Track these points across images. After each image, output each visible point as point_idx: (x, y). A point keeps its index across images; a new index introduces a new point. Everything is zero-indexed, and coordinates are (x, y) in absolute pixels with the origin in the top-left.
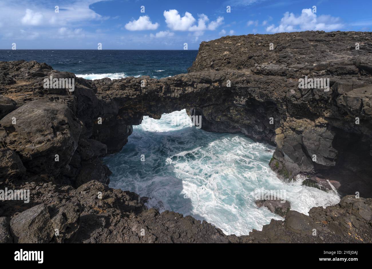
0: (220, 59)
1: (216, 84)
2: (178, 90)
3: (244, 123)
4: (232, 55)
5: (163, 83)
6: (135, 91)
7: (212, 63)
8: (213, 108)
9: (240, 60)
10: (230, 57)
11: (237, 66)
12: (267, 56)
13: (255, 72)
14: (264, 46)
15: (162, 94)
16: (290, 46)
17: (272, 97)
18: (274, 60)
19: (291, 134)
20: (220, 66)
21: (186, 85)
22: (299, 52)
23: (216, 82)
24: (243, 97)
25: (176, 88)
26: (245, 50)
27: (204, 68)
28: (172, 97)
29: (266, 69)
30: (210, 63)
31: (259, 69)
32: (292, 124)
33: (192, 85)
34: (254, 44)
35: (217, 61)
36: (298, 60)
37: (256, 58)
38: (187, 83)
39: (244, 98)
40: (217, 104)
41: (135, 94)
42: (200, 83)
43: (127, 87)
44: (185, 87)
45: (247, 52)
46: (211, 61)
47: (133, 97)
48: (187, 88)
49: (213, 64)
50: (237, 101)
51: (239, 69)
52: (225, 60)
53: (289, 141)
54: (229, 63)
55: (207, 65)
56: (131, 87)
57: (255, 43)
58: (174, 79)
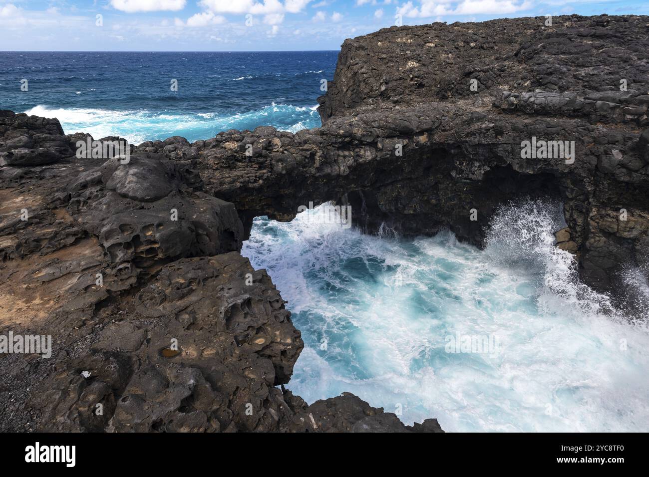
0: (400, 79)
1: (423, 139)
2: (345, 157)
3: (461, 214)
4: (424, 69)
5: (317, 145)
6: (260, 168)
7: (383, 88)
8: (403, 187)
9: (445, 81)
10: (422, 73)
11: (438, 94)
12: (503, 71)
13: (503, 109)
14: (482, 47)
15: (313, 171)
16: (544, 47)
17: (557, 165)
18: (524, 79)
19: (602, 244)
20: (401, 94)
21: (361, 144)
22: (573, 62)
23: (421, 133)
24: (477, 164)
25: (341, 153)
26: (448, 58)
27: (365, 98)
28: (334, 176)
29: (533, 103)
30: (380, 88)
31: (515, 102)
32: (608, 223)
33: (373, 144)
34: (462, 44)
35: (395, 83)
36: (580, 79)
37: (481, 74)
38: (363, 139)
39: (479, 167)
40: (410, 179)
41: (260, 178)
42: (387, 137)
43: (240, 161)
44: (357, 150)
45: (452, 61)
46: (381, 84)
47: (256, 184)
48: (362, 152)
49: (386, 90)
50: (461, 172)
51: (444, 98)
52: (412, 80)
53: (597, 258)
54: (421, 85)
55: (371, 90)
56: (250, 161)
57: (462, 41)
58: (339, 133)
